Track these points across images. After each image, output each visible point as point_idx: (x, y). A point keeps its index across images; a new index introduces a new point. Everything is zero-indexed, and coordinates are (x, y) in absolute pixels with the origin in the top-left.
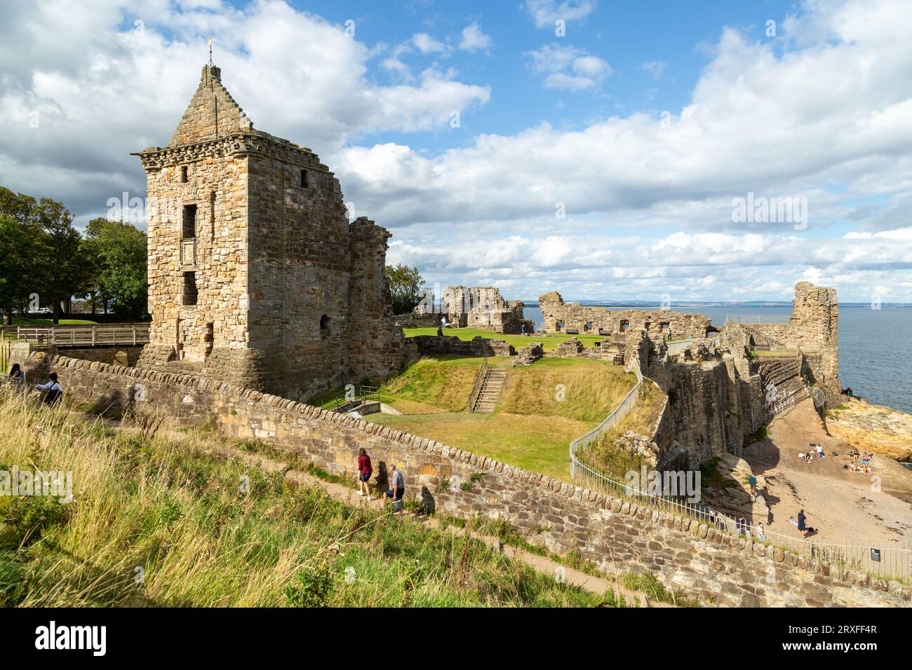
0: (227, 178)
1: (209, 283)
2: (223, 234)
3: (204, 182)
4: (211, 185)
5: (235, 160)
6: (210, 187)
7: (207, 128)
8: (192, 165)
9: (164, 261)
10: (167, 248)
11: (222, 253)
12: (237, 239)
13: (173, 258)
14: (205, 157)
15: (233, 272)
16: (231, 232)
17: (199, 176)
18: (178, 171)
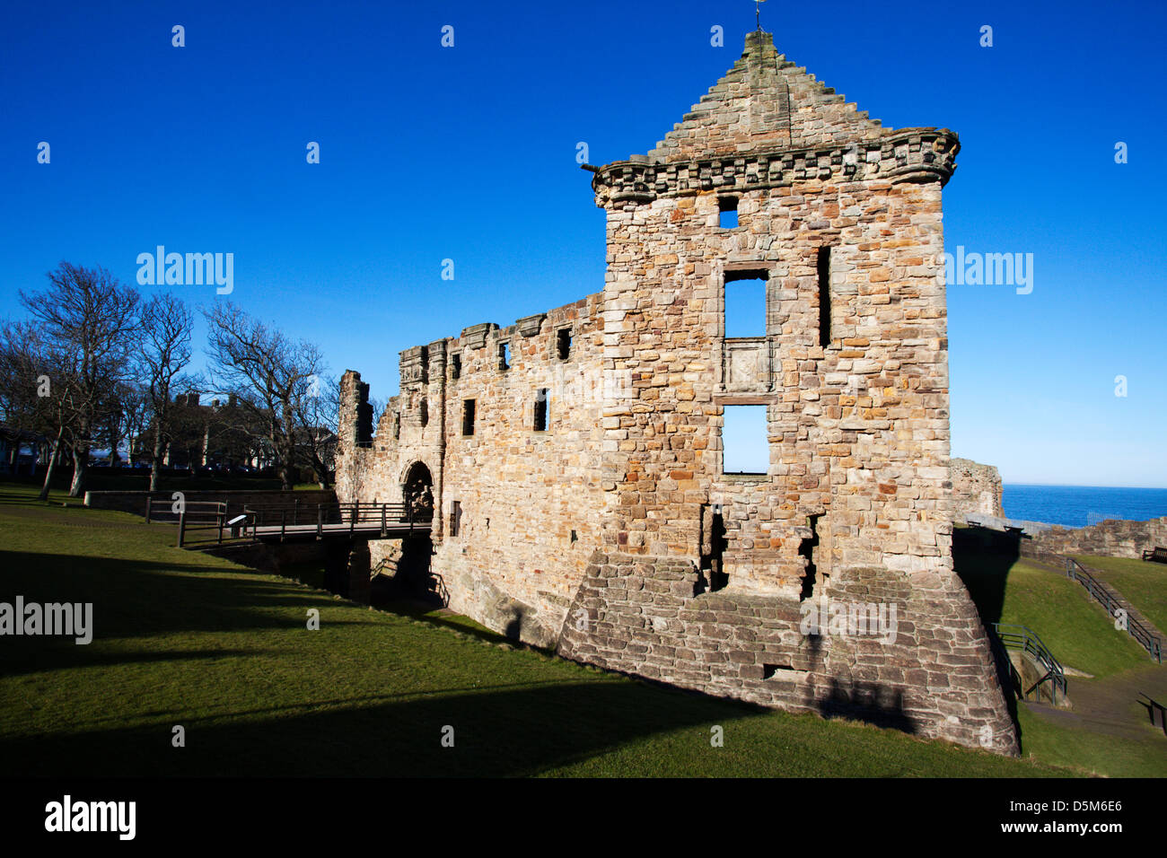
0: (870, 221)
1: (813, 431)
2: (860, 330)
3: (793, 227)
4: (816, 233)
5: (895, 187)
6: (814, 238)
7: (763, 136)
8: (755, 194)
9: (659, 379)
10: (665, 356)
11: (856, 369)
12: (906, 342)
13: (686, 376)
14: (805, 178)
15: (892, 409)
16: (886, 327)
17: (776, 216)
18: (706, 206)
